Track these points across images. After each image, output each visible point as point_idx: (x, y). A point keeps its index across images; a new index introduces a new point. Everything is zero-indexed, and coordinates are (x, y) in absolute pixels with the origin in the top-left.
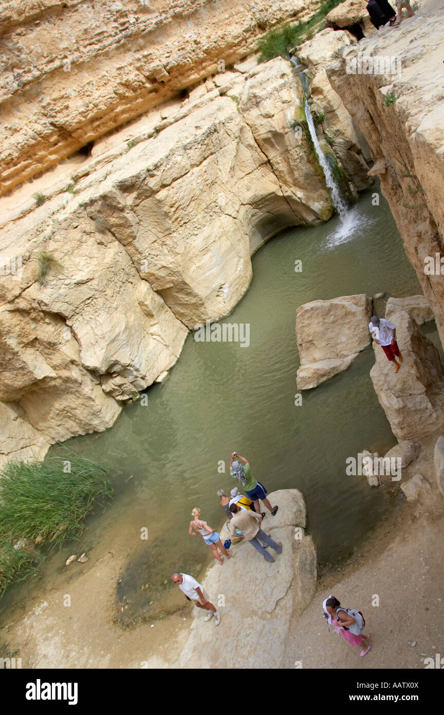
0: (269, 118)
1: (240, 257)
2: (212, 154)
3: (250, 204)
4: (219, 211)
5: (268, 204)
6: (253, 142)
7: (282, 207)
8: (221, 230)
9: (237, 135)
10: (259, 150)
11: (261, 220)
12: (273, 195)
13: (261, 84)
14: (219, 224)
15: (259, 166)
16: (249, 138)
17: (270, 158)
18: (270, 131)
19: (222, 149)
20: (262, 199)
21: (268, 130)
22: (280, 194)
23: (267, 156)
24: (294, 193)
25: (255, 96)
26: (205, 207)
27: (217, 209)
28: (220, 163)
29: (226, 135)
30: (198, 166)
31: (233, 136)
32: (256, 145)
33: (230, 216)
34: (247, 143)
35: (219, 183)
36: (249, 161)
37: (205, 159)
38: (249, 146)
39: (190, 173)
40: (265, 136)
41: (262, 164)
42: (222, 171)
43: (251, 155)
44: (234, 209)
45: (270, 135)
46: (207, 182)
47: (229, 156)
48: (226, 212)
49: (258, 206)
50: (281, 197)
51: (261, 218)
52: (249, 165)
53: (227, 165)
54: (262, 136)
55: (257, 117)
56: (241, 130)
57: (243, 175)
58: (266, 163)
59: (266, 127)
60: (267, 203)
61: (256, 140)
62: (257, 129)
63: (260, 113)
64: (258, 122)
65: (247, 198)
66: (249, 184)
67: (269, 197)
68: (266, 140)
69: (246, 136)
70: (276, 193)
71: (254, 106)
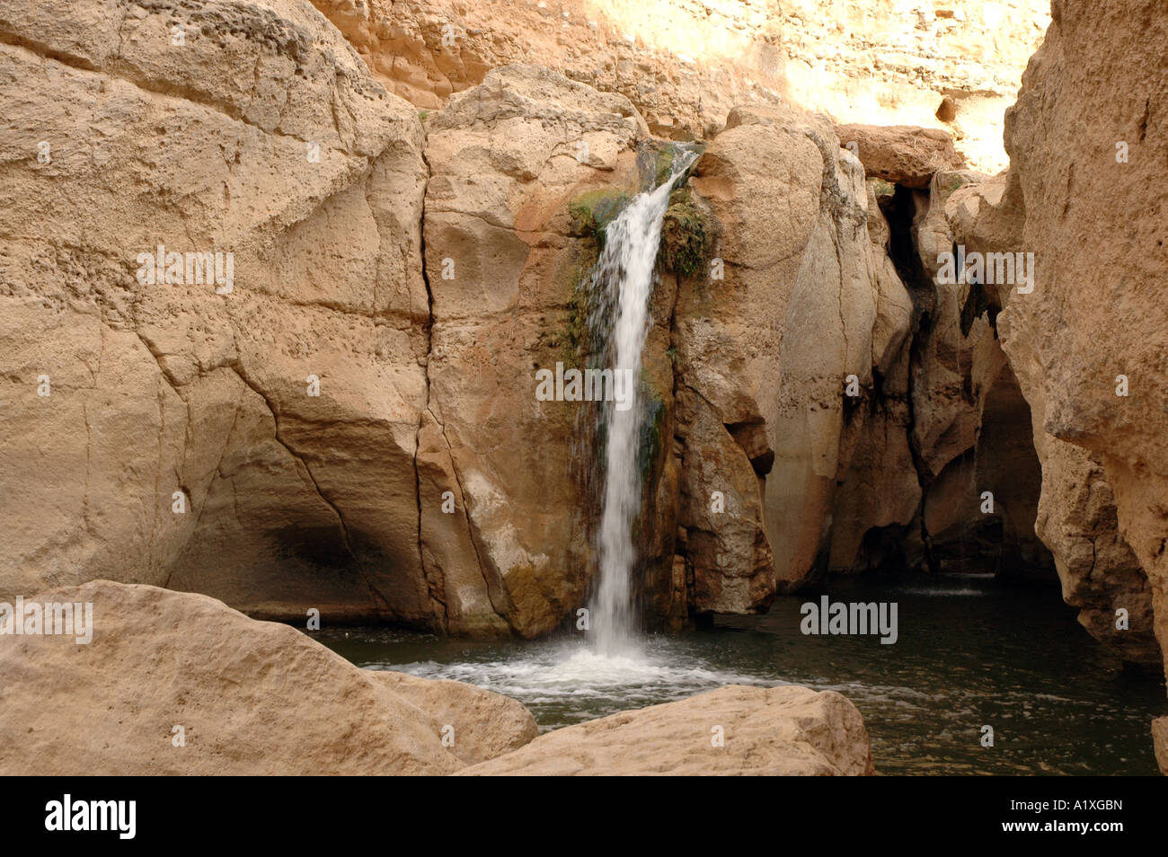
0: (507, 173)
1: (91, 531)
2: (231, 109)
3: (269, 404)
4: (123, 307)
5: (343, 462)
6: (408, 217)
7: (386, 504)
8: (81, 369)
9: (366, 144)
10: (416, 258)
11: (286, 509)
12: (377, 433)
13: (541, 77)
14: (91, 343)
15: (388, 313)
16: (404, 195)
17: (439, 312)
18: (486, 217)
19: (284, 141)
20: (332, 423)
21: (485, 207)
22: (406, 444)
23: (431, 301)
24: (456, 469)
25: (501, 95)
26: (74, 240)
27: (116, 295)
28: (242, 168)
29: (324, 109)
30: (144, 84)
31: (348, 137)
32: (414, 235)
33: (158, 356)
34: (389, 208)
35: (194, 225)
36: (359, 267)
37: (192, 94)
38: (388, 221)
39: (89, 75)
40: (465, 223)
41: (402, 315)
42: (233, 204)
43: (376, 252)
44: (188, 344)
45: (479, 231)
46: (138, 167)
47: (291, 181)
48: (149, 332)
49: (301, 442)
50: (403, 457)
51: (289, 501)
52: (353, 278)
53: (266, 199)
54: (452, 218)
55: (468, 154)
56: (393, 149)
57: (310, 295)
58: (415, 319)
59: (483, 198)
60: (344, 455)
61: (422, 221)
62: (448, 184)
63: (487, 145)
64: (466, 168)
65: (270, 369)
66: (313, 338)
67: (358, 431)
68: (459, 240)
69: (398, 184)
70: (394, 429)
71: (480, 124)
